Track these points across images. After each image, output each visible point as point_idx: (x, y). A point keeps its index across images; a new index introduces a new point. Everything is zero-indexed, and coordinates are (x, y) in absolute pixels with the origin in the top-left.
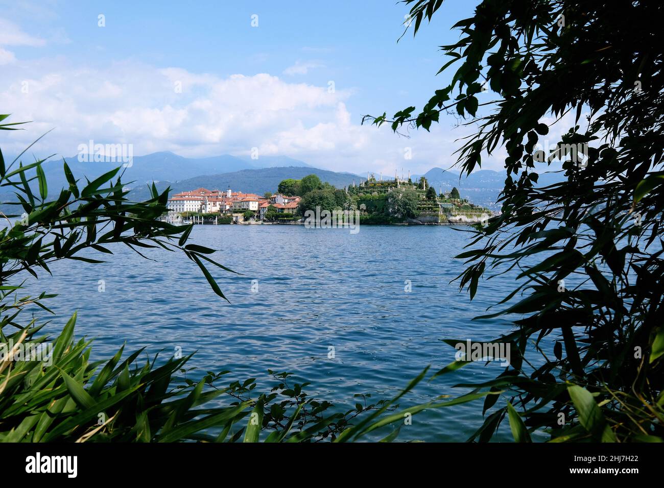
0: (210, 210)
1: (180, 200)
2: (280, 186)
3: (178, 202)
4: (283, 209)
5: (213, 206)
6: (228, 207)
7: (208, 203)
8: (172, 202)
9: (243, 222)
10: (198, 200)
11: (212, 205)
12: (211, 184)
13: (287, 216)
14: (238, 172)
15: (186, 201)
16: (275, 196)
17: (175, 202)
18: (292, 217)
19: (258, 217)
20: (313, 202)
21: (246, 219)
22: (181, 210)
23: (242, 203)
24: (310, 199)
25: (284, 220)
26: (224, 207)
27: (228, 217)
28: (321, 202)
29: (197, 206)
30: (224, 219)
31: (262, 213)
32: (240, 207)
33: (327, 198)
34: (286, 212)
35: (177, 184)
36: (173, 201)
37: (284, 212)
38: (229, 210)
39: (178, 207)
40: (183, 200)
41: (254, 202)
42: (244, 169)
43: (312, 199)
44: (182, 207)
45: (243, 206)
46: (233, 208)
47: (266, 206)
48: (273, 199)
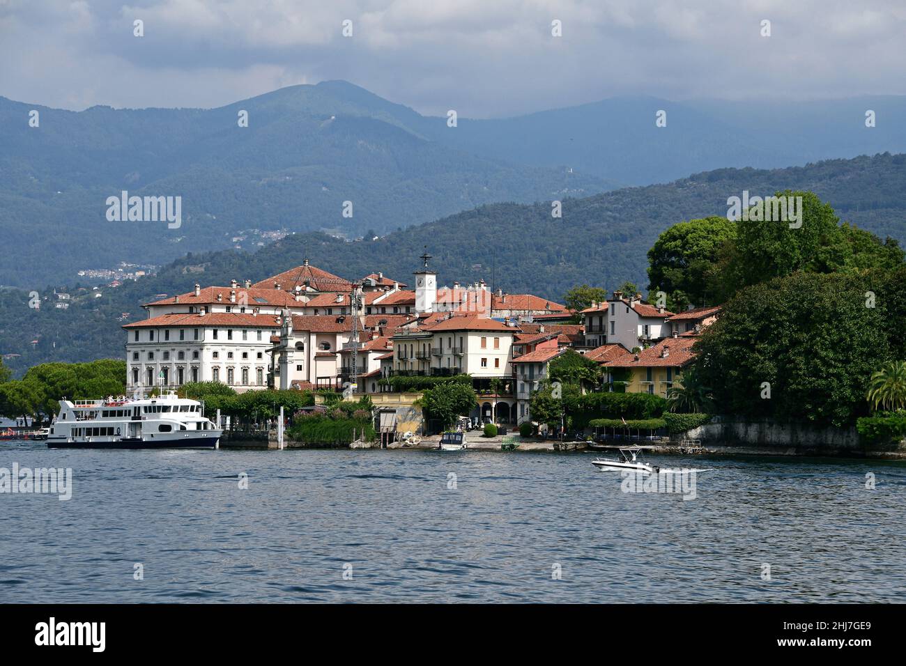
0: (302, 376)
1: (182, 328)
2: (659, 255)
3: (175, 336)
4: (621, 373)
5: (319, 357)
6: (374, 365)
7: (292, 343)
8: (144, 337)
9: (416, 440)
10: (259, 328)
11: (315, 350)
12: (540, 248)
13: (635, 408)
14: (680, 184)
15: (209, 333)
16: (604, 305)
17: (160, 336)
18: (657, 413)
19: (505, 413)
20: (763, 335)
21: (435, 423)
22: (188, 377)
23: (435, 344)
24: (749, 324)
25: (621, 430)
26: (359, 364)
27: (348, 410)
28: (804, 336)
29: (252, 355)
30: (330, 423)
31: (524, 393)
32: (423, 359)
33: (836, 315)
34: (635, 387)
35: (375, 247)
36: (152, 329)
37: (628, 390)
38: (377, 375)
39: (174, 359)
40: (197, 328)
41: (490, 340)
42: (711, 167)
43: (756, 320)
44: (189, 361)
45: (439, 358)
46: (396, 365)
47: (542, 359)
48: (596, 322)
